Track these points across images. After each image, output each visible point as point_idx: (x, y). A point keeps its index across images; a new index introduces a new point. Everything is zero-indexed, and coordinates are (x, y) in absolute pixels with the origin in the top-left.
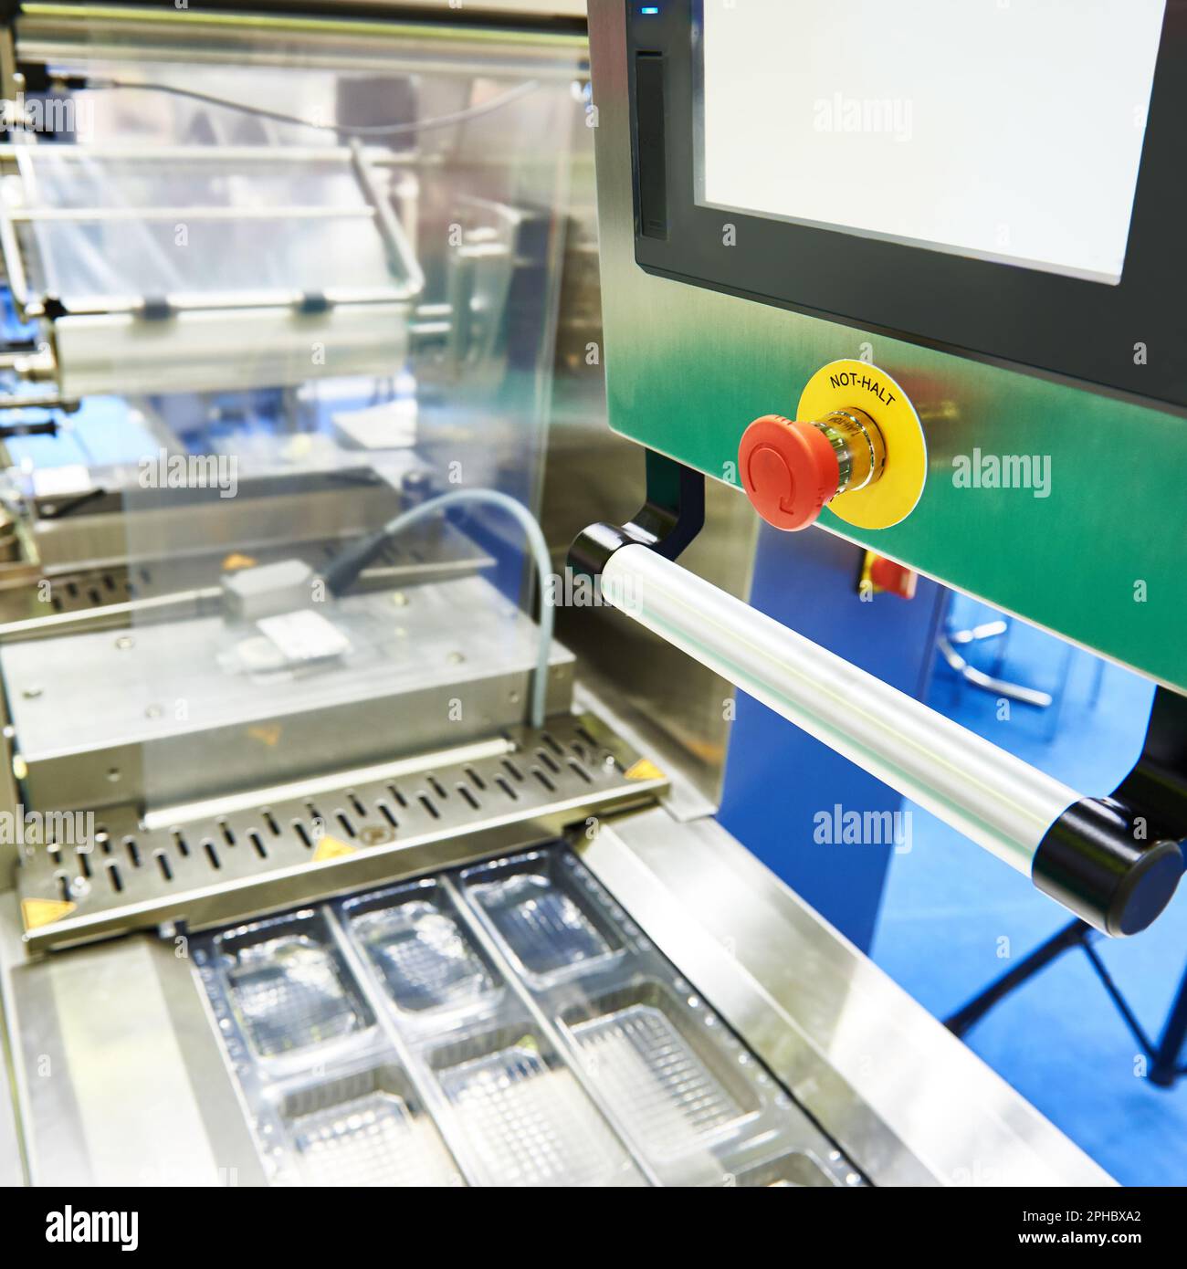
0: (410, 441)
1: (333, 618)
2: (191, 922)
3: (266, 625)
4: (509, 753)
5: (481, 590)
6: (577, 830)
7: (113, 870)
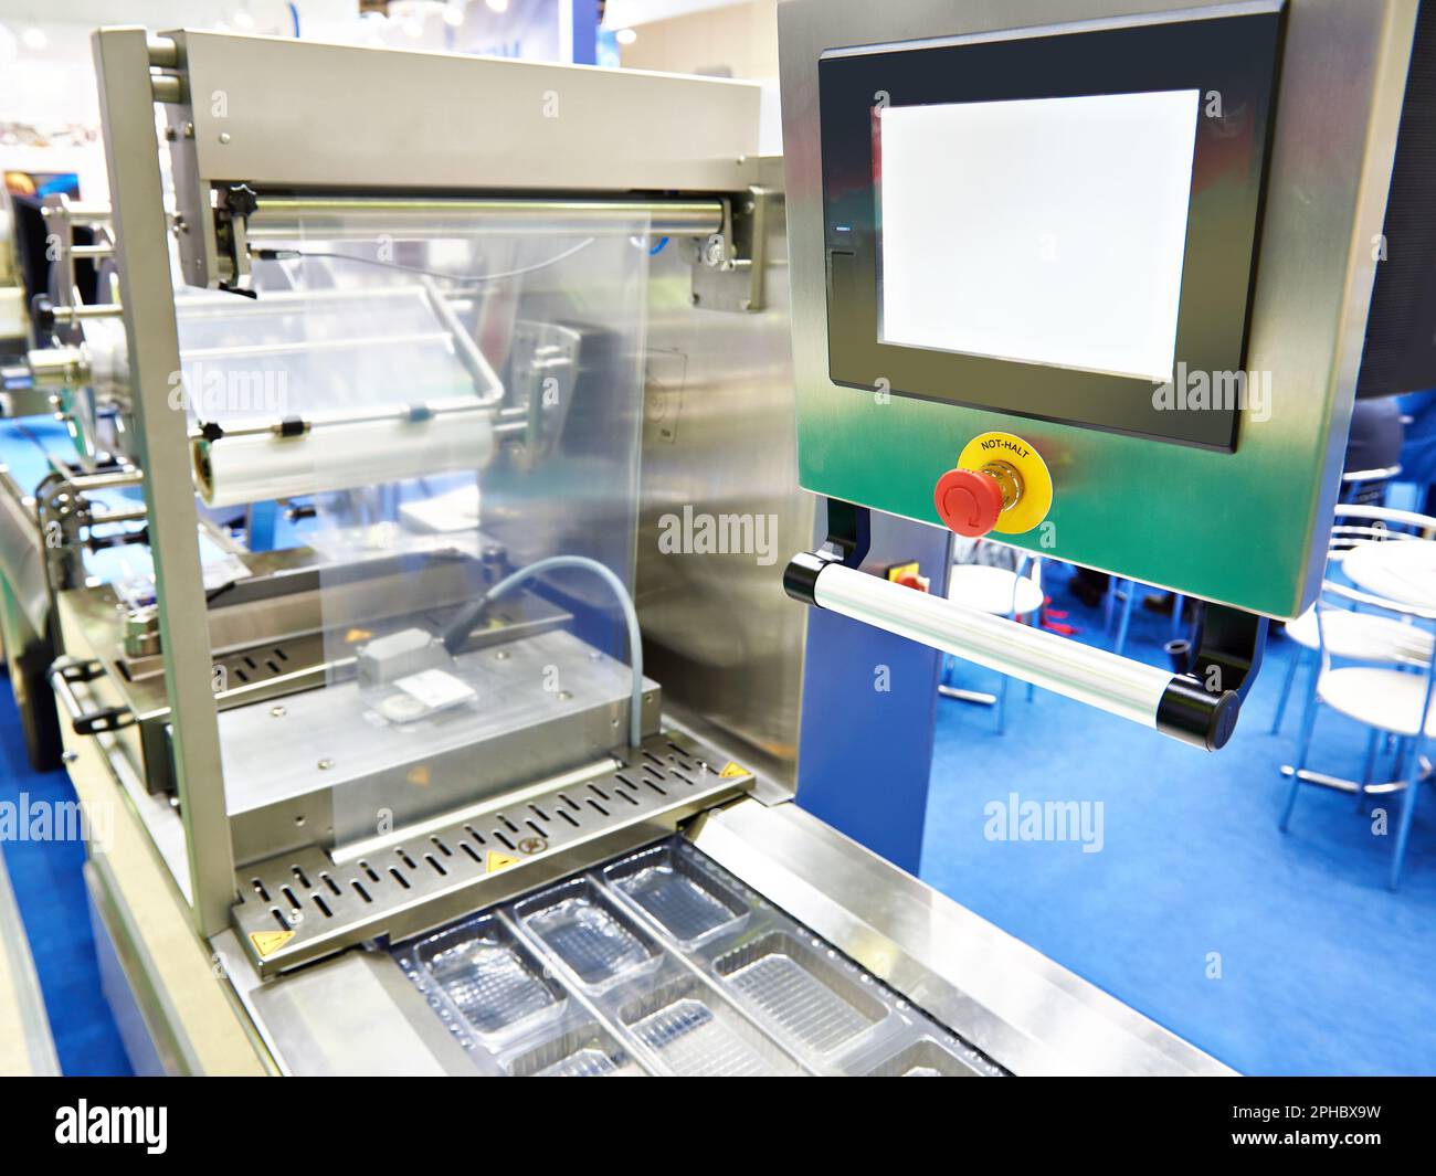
0: (475, 523)
1: (453, 671)
2: (392, 937)
3: (404, 684)
4: (619, 769)
5: (564, 640)
6: (690, 823)
7: (317, 899)
